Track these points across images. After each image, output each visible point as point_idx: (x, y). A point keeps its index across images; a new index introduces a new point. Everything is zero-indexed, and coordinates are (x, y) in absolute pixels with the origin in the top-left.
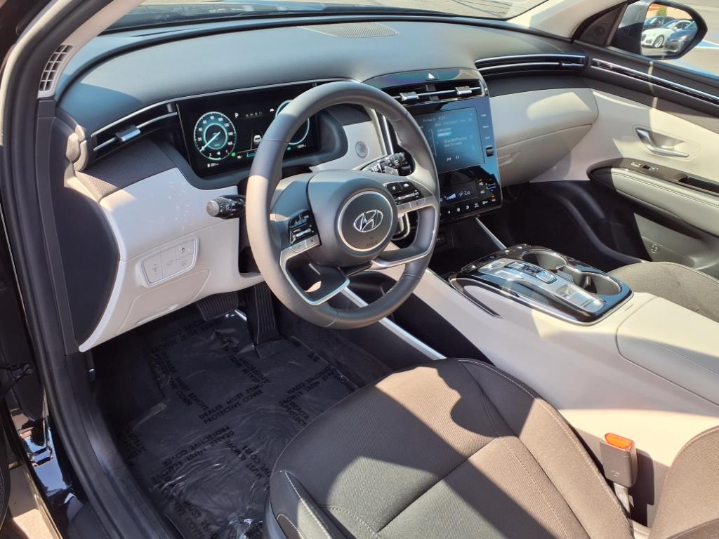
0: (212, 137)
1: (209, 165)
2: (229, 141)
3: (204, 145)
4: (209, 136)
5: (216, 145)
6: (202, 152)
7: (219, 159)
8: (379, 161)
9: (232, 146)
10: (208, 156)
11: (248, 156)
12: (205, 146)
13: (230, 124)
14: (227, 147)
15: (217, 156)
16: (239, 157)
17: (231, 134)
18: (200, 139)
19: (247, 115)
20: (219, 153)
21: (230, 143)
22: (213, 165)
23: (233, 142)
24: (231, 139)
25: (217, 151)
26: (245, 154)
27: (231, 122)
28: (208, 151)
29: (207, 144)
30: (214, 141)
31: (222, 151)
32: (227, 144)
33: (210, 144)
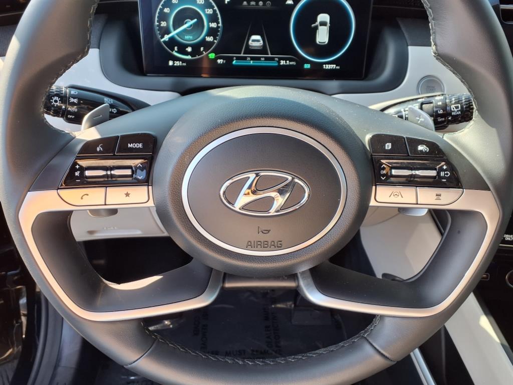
0: (182, 24)
1: (171, 63)
2: (208, 35)
3: (168, 32)
4: (178, 22)
5: (187, 37)
6: (165, 42)
7: (189, 57)
8: (420, 100)
9: (212, 43)
10: (173, 50)
11: (234, 62)
12: (170, 35)
13: (214, 11)
14: (203, 43)
15: (187, 53)
16: (220, 61)
17: (214, 25)
18: (164, 24)
19: (245, 3)
20: (189, 49)
21: (210, 39)
22: (177, 63)
23: (215, 39)
24: (212, 32)
25: (187, 46)
26: (231, 59)
27: (216, 8)
28: (172, 42)
29: (173, 33)
30: (185, 31)
31: (196, 48)
32: (204, 39)
33: (177, 34)
